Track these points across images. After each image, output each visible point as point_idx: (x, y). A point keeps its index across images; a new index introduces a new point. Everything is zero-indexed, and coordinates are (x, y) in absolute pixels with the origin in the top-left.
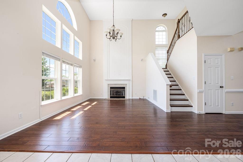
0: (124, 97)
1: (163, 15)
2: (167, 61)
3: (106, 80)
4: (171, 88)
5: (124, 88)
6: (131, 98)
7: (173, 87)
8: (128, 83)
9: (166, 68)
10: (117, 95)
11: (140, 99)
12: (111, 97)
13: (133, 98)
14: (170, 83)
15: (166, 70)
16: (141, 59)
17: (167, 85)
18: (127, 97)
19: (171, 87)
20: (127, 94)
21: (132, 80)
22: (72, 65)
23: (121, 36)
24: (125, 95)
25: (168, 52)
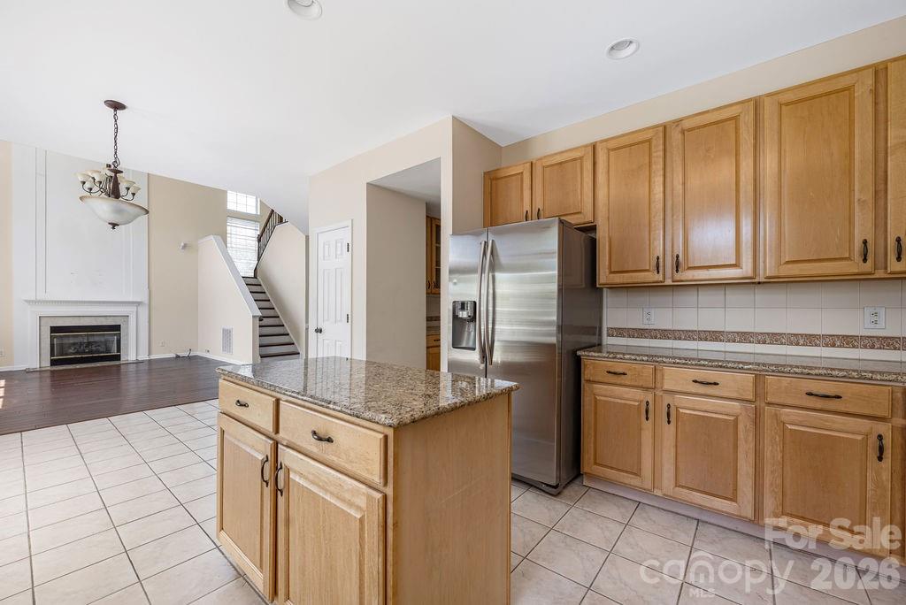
0: (118, 358)
2: (258, 260)
3: (27, 301)
4: (264, 323)
5: (117, 328)
6: (144, 357)
7: (266, 321)
8: (135, 313)
9: (255, 277)
10: (85, 353)
11: (178, 357)
12: (55, 362)
13: (153, 357)
14: (259, 313)
15: (253, 281)
17: (254, 317)
18: (127, 354)
19: (261, 320)
20: (127, 348)
21: (147, 302)
24: (119, 350)
25: (259, 241)
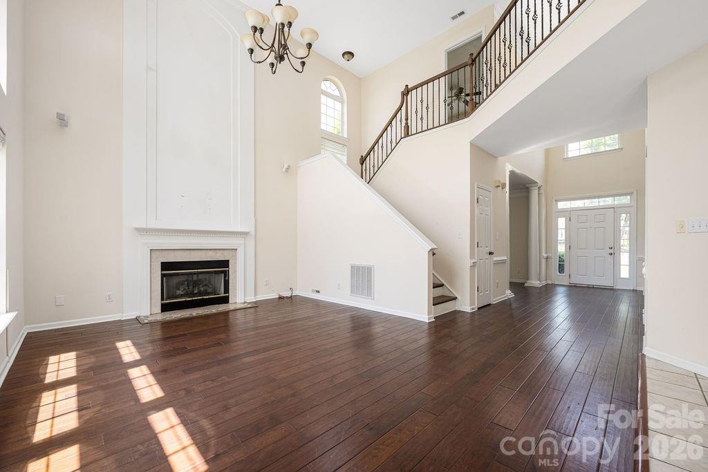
0: (225, 300)
1: (344, 54)
3: (138, 230)
5: (225, 264)
6: (250, 298)
8: (243, 246)
10: (193, 295)
11: (281, 298)
12: (165, 308)
18: (235, 296)
20: (236, 288)
21: (254, 233)
24: (227, 291)
25: (363, 162)
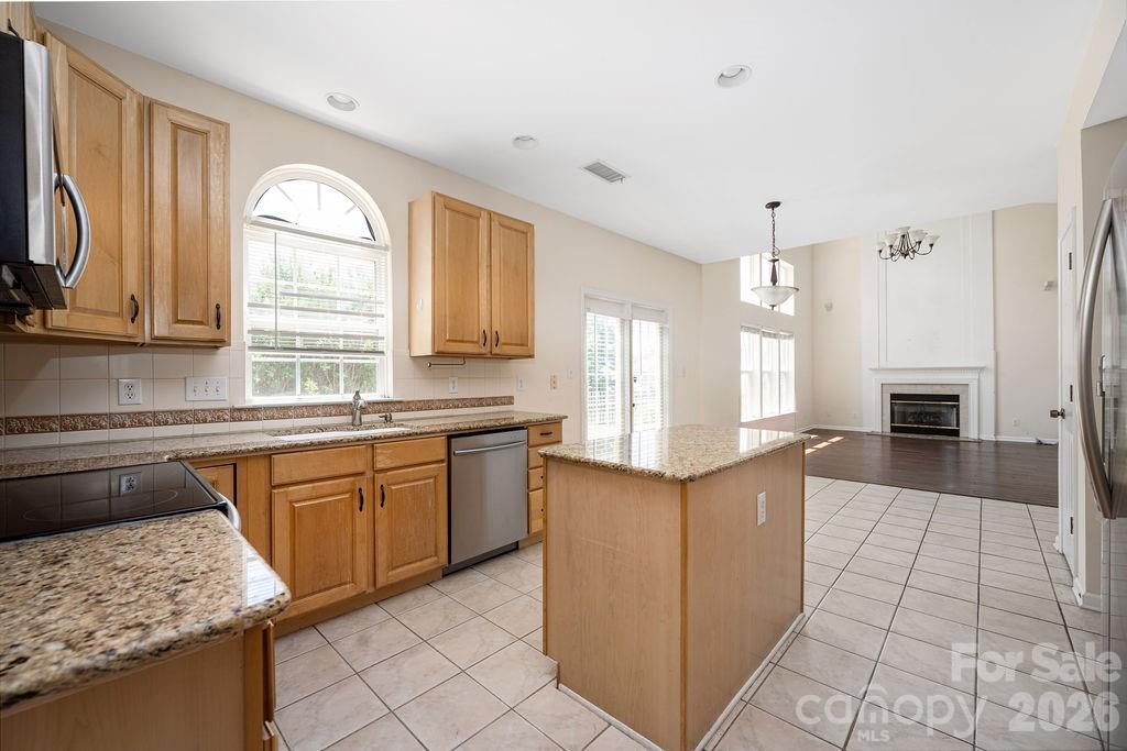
0: (956, 433)
3: (871, 369)
5: (956, 398)
6: (988, 436)
8: (976, 383)
10: (922, 423)
11: (1040, 443)
12: (893, 429)
13: (1001, 438)
16: (1046, 284)
18: (968, 430)
20: (967, 423)
21: (993, 367)
22: (775, 336)
23: (932, 245)
24: (958, 425)
